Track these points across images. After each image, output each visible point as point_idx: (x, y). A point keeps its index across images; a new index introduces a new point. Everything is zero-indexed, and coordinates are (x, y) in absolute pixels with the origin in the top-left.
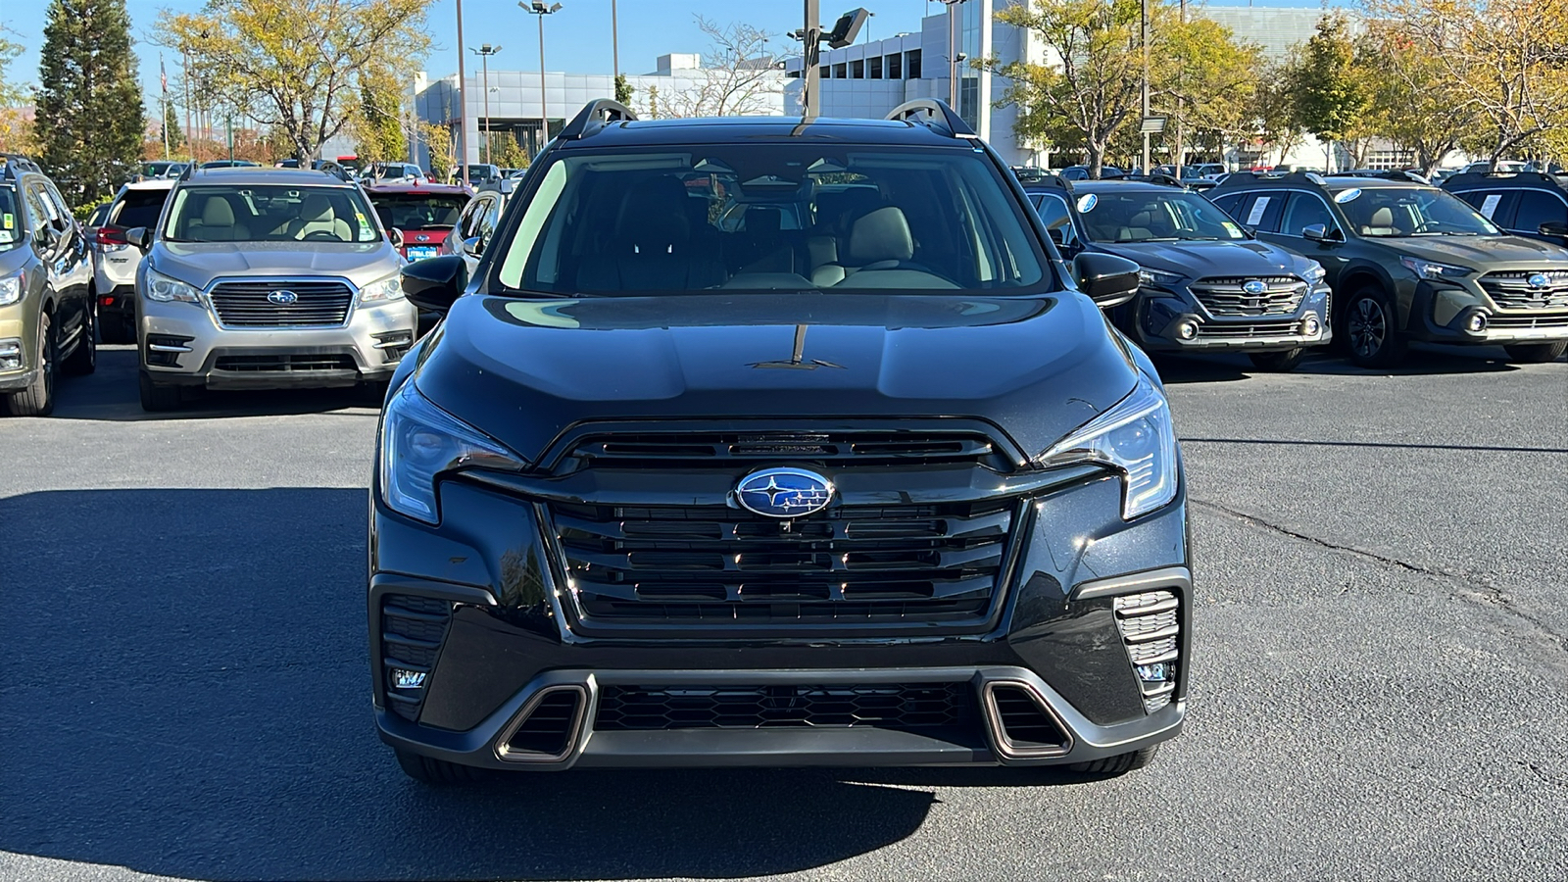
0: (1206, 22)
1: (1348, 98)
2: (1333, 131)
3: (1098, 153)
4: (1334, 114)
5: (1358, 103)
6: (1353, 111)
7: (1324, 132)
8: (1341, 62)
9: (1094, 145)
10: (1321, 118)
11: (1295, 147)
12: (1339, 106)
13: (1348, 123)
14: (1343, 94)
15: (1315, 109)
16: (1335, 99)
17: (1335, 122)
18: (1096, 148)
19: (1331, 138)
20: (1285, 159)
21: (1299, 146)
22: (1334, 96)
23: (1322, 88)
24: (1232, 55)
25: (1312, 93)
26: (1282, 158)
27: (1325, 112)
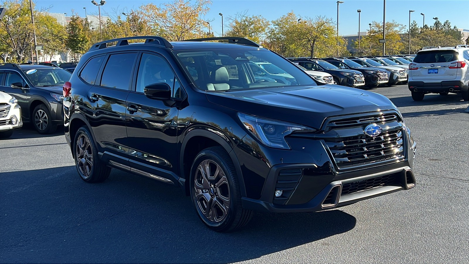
0: (49, 17)
1: (83, 41)
2: (79, 50)
3: (20, 57)
4: (79, 45)
5: (86, 42)
6: (85, 44)
7: (77, 51)
8: (80, 30)
9: (19, 54)
10: (76, 46)
11: (54, 55)
12: (81, 43)
13: (84, 48)
14: (82, 39)
15: (74, 44)
16: (79, 41)
17: (80, 48)
18: (20, 55)
19: (79, 52)
20: (52, 59)
21: (55, 55)
22: (79, 40)
23: (75, 37)
24: (60, 26)
25: (72, 39)
26: (51, 59)
27: (77, 45)
